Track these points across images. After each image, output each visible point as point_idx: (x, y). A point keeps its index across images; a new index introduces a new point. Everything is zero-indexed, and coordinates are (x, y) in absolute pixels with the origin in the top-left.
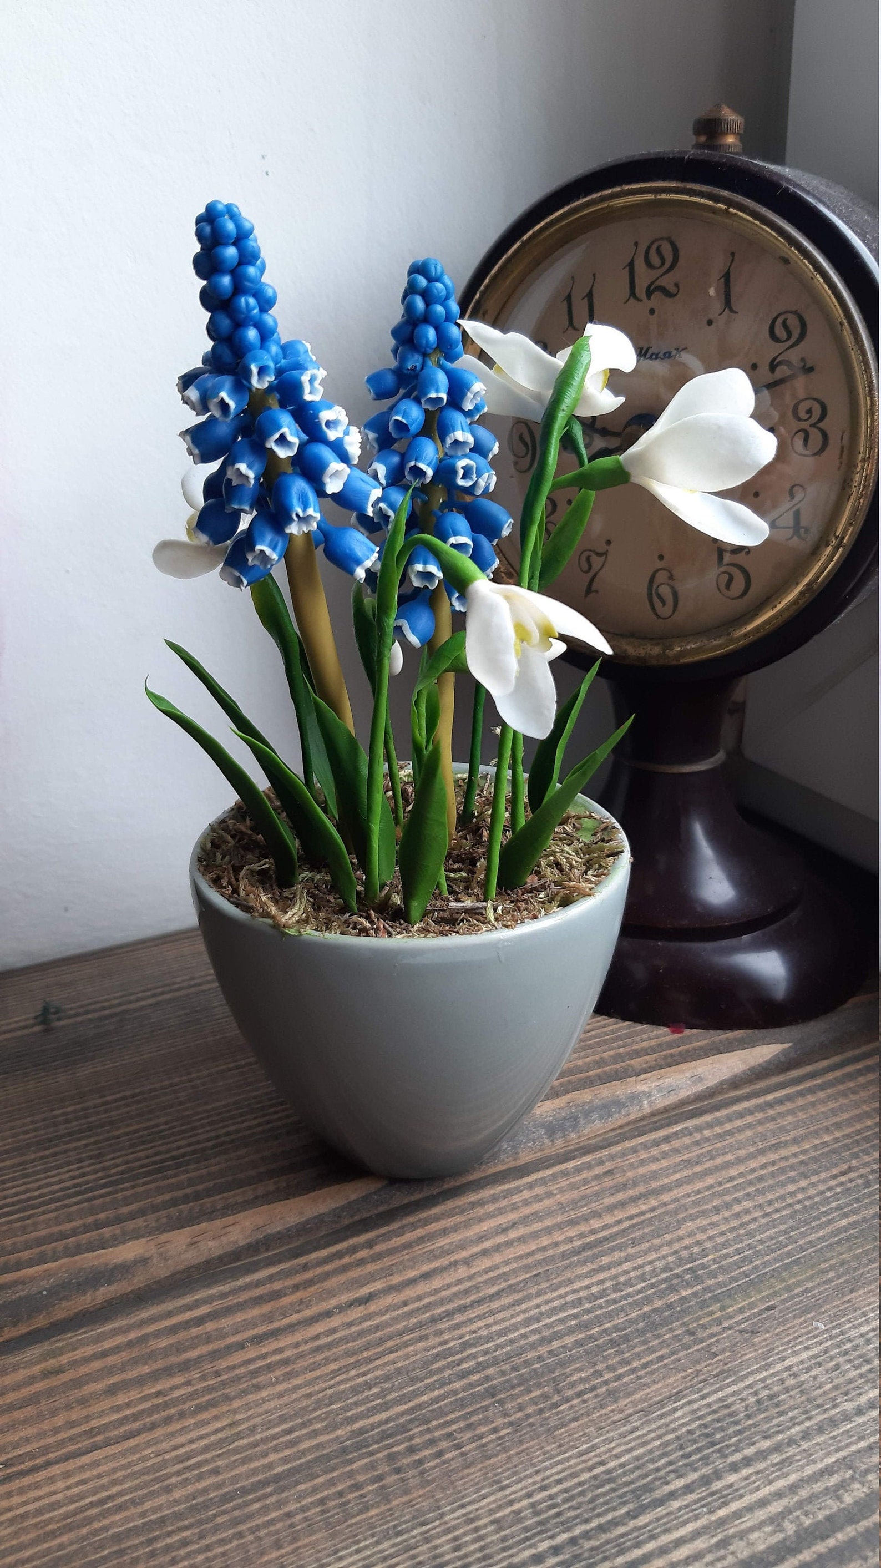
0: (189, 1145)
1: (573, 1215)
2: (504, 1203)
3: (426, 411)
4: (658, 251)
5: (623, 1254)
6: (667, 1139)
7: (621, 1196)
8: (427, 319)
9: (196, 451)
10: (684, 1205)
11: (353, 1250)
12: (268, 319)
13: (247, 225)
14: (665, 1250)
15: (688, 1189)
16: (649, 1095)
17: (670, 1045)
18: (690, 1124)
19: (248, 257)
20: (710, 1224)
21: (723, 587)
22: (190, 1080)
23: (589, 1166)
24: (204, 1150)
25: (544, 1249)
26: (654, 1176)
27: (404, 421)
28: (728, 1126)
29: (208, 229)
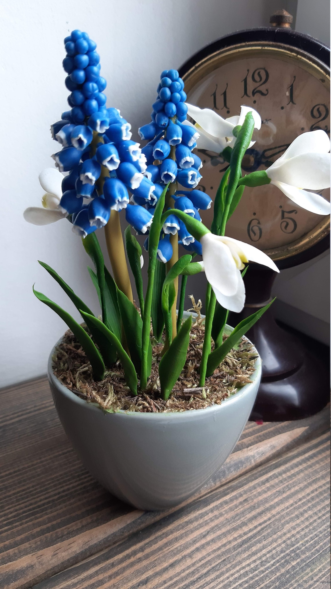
0: (46, 499)
1: (235, 525)
2: (201, 521)
3: (171, 146)
4: (259, 74)
5: (261, 545)
6: (267, 480)
7: (254, 513)
8: (172, 100)
9: (61, 165)
10: (282, 516)
11: (135, 553)
12: (102, 95)
13: (93, 44)
14: (280, 541)
15: (282, 506)
16: (253, 457)
17: (259, 431)
18: (276, 471)
19: (93, 62)
20: (296, 525)
21: (283, 228)
22: (42, 462)
23: (236, 498)
24: (53, 501)
25: (225, 545)
26: (266, 500)
27: (162, 151)
28: (292, 472)
29: (72, 45)
